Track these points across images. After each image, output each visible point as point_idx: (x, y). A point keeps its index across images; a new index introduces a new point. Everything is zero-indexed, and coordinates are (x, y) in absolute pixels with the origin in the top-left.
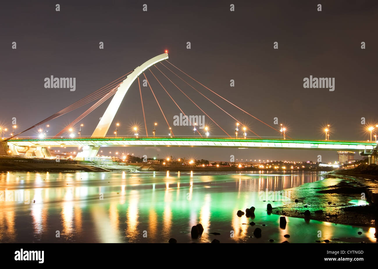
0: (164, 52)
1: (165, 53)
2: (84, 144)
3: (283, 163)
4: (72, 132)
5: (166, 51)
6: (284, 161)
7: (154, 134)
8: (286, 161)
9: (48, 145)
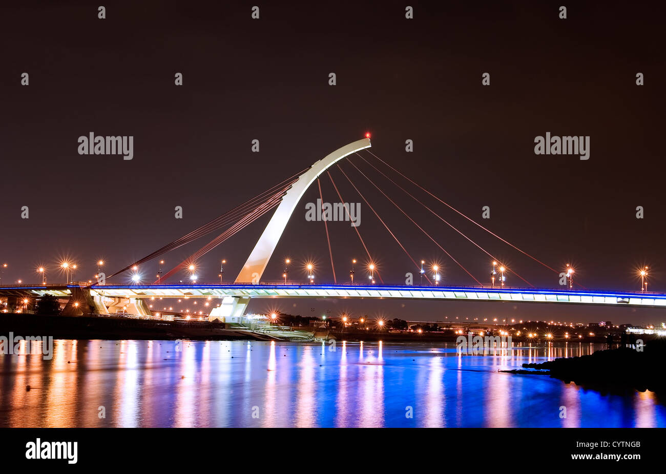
0: (364, 137)
1: (366, 137)
2: (226, 294)
3: (546, 325)
4: (193, 272)
5: (368, 135)
6: (550, 322)
7: (352, 278)
8: (552, 322)
9: (152, 296)
